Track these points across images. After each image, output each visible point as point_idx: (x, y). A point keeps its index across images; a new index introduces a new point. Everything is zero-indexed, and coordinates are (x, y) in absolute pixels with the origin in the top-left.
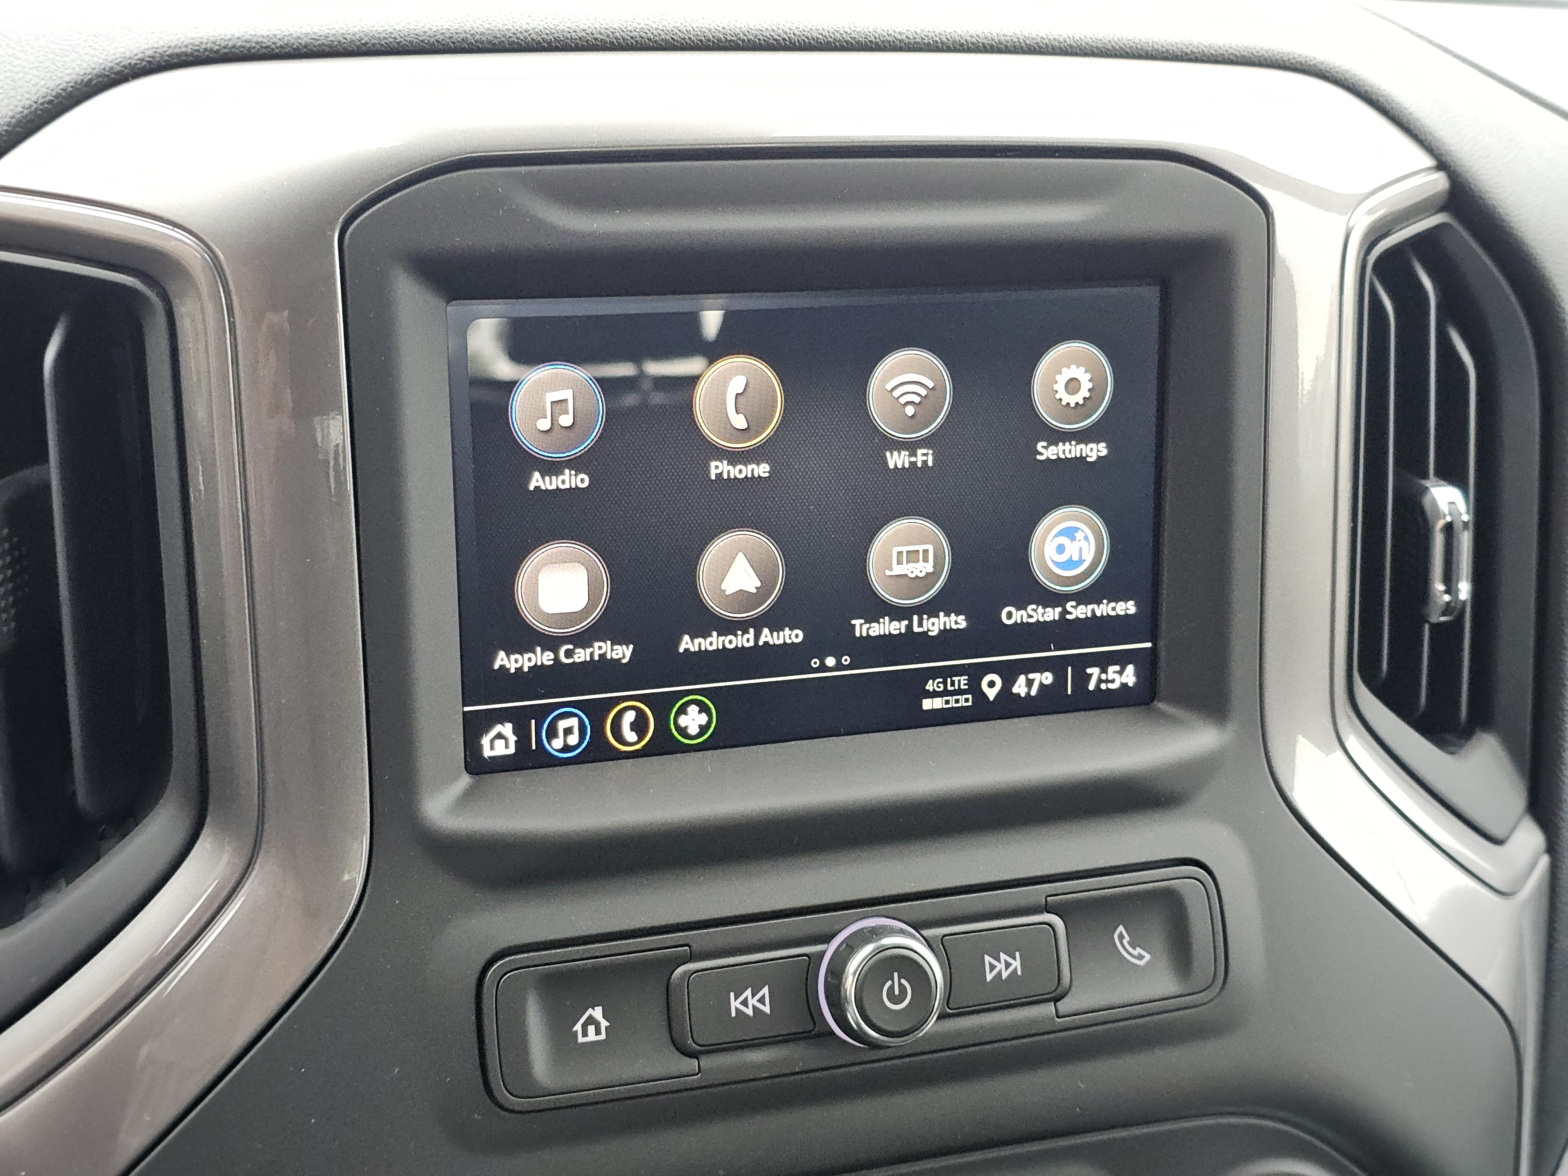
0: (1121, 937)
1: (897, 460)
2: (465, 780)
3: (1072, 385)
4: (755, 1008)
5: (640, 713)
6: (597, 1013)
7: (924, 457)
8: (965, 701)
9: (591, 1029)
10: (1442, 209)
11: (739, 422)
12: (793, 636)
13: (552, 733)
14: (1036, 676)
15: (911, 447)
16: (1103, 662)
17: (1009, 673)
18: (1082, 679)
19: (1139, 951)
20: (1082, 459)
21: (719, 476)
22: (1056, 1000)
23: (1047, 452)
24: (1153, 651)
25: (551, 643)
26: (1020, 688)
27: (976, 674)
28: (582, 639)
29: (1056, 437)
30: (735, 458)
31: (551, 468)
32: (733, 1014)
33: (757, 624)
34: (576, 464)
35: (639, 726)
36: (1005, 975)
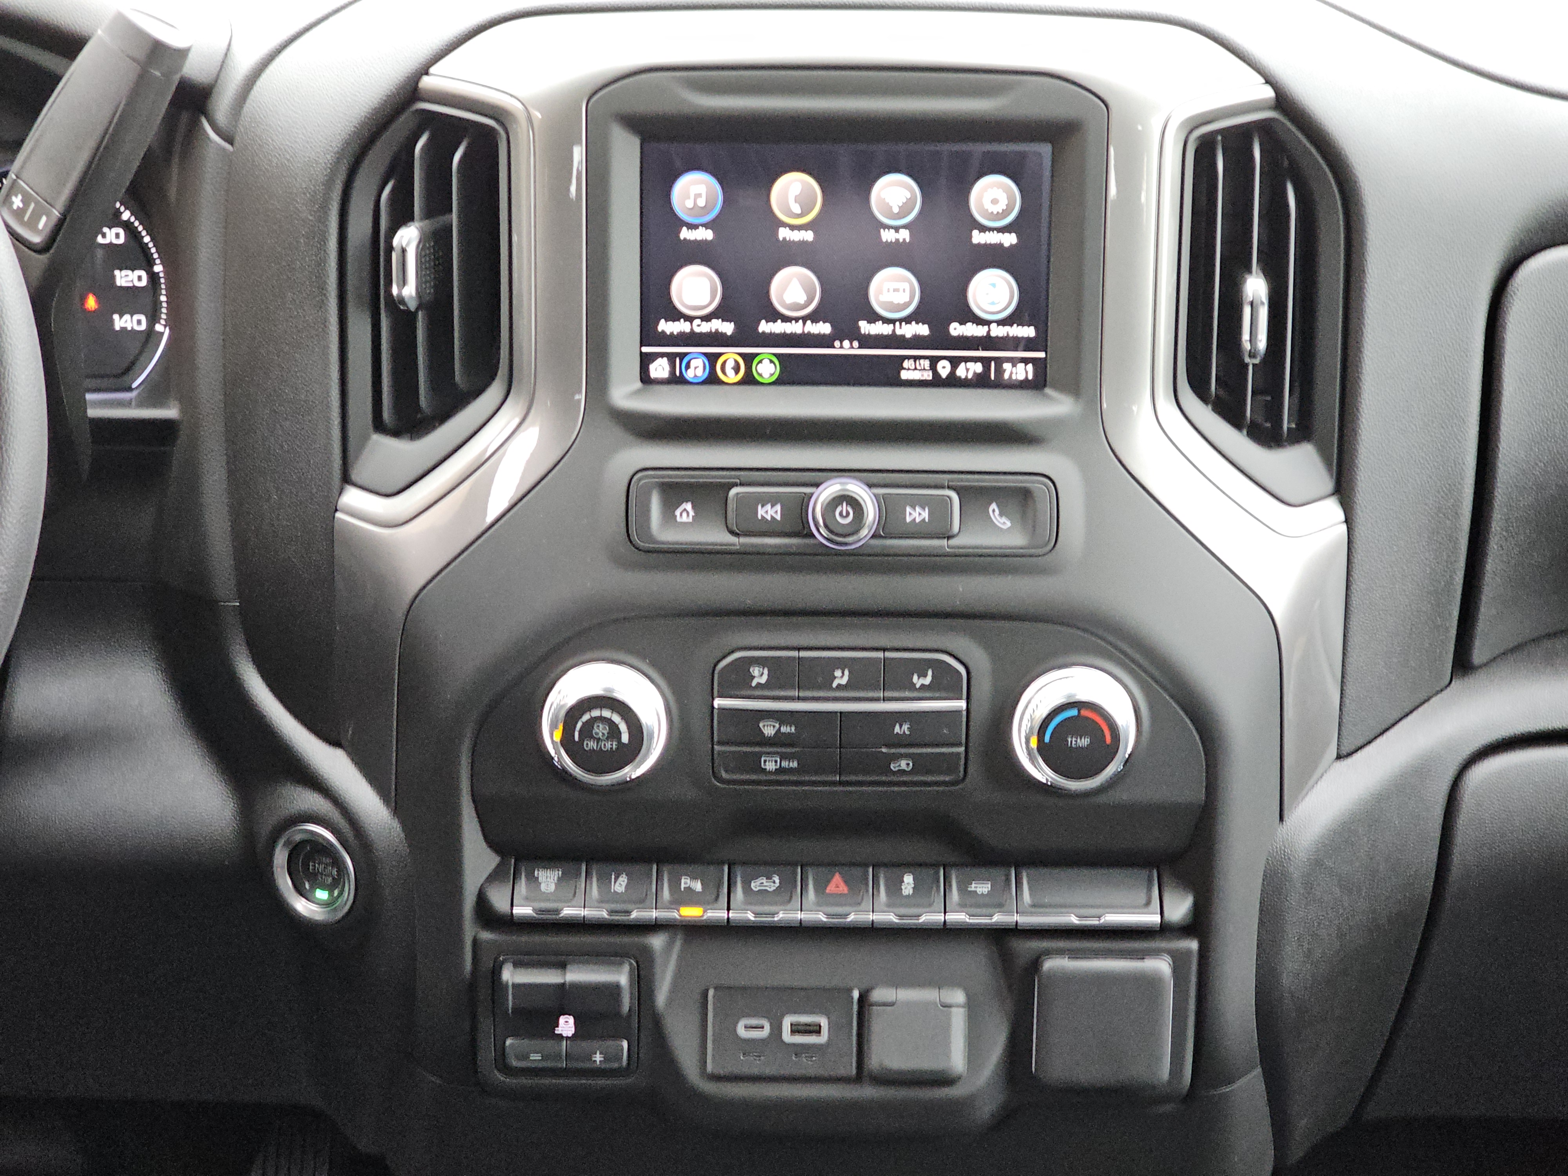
0: (994, 511)
1: (887, 236)
2: (639, 384)
3: (995, 202)
4: (772, 517)
5: (737, 362)
6: (688, 506)
7: (904, 235)
8: (928, 376)
9: (685, 514)
10: (1270, 108)
11: (797, 209)
12: (824, 328)
13: (688, 366)
14: (970, 365)
15: (897, 229)
16: (1014, 361)
17: (955, 362)
18: (1000, 371)
19: (1004, 519)
20: (1001, 245)
21: (784, 239)
22: (949, 538)
23: (978, 238)
24: (1045, 359)
25: (690, 319)
26: (961, 372)
27: (934, 361)
28: (707, 318)
29: (983, 229)
30: (793, 228)
31: (692, 227)
32: (760, 517)
33: (804, 319)
34: (706, 226)
35: (737, 369)
36: (918, 520)
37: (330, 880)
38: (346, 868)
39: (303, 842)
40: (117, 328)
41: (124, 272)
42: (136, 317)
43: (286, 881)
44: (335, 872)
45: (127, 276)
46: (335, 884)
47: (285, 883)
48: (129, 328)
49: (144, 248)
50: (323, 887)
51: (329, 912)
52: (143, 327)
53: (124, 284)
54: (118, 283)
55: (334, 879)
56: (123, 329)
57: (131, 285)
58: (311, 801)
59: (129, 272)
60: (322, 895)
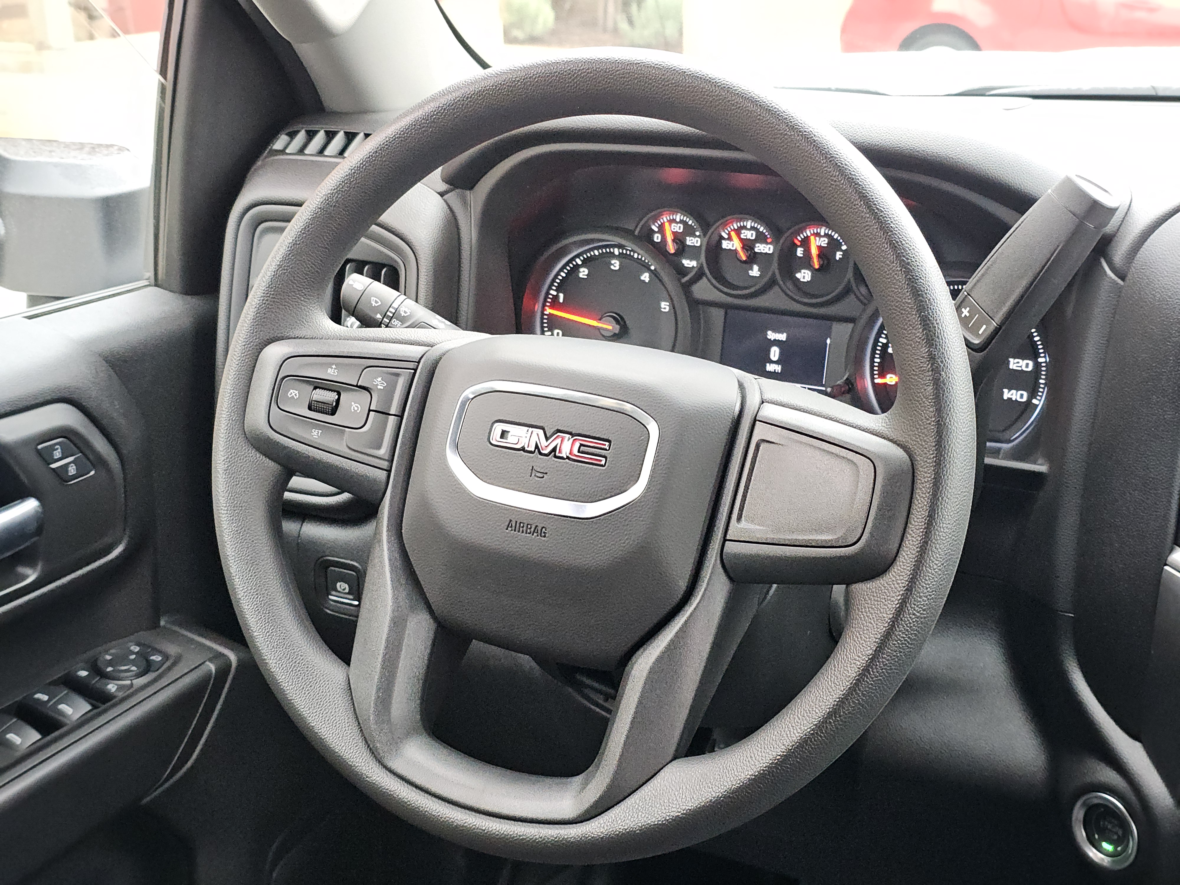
37: (1115, 837)
38: (1132, 832)
39: (1098, 806)
40: (1005, 398)
41: (1017, 360)
42: (1020, 392)
43: (1081, 832)
44: (1120, 833)
45: (1018, 363)
46: (1121, 840)
47: (1081, 834)
48: (1014, 399)
49: (1034, 344)
50: (1110, 842)
51: (1113, 861)
52: (1025, 399)
53: (1015, 368)
54: (1011, 367)
55: (1119, 836)
56: (1010, 399)
57: (1020, 369)
58: (1110, 776)
59: (1020, 361)
60: (1108, 847)
